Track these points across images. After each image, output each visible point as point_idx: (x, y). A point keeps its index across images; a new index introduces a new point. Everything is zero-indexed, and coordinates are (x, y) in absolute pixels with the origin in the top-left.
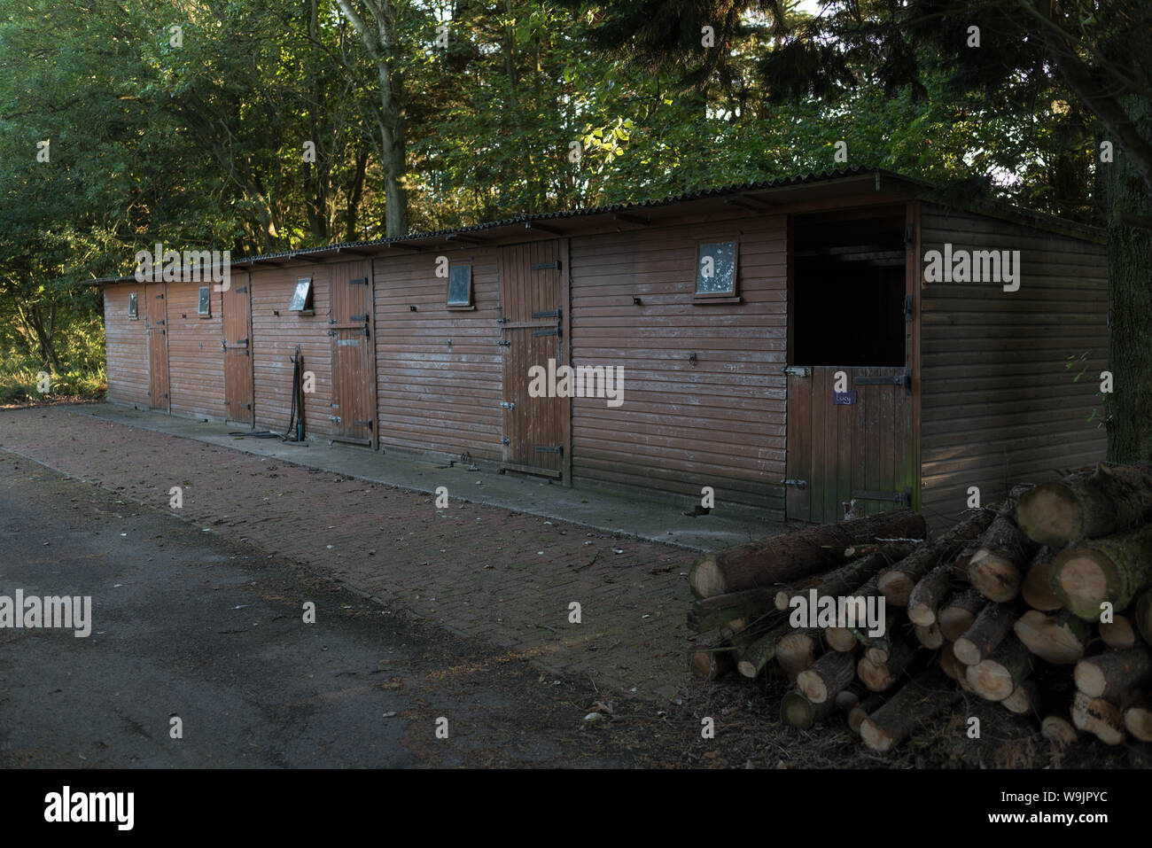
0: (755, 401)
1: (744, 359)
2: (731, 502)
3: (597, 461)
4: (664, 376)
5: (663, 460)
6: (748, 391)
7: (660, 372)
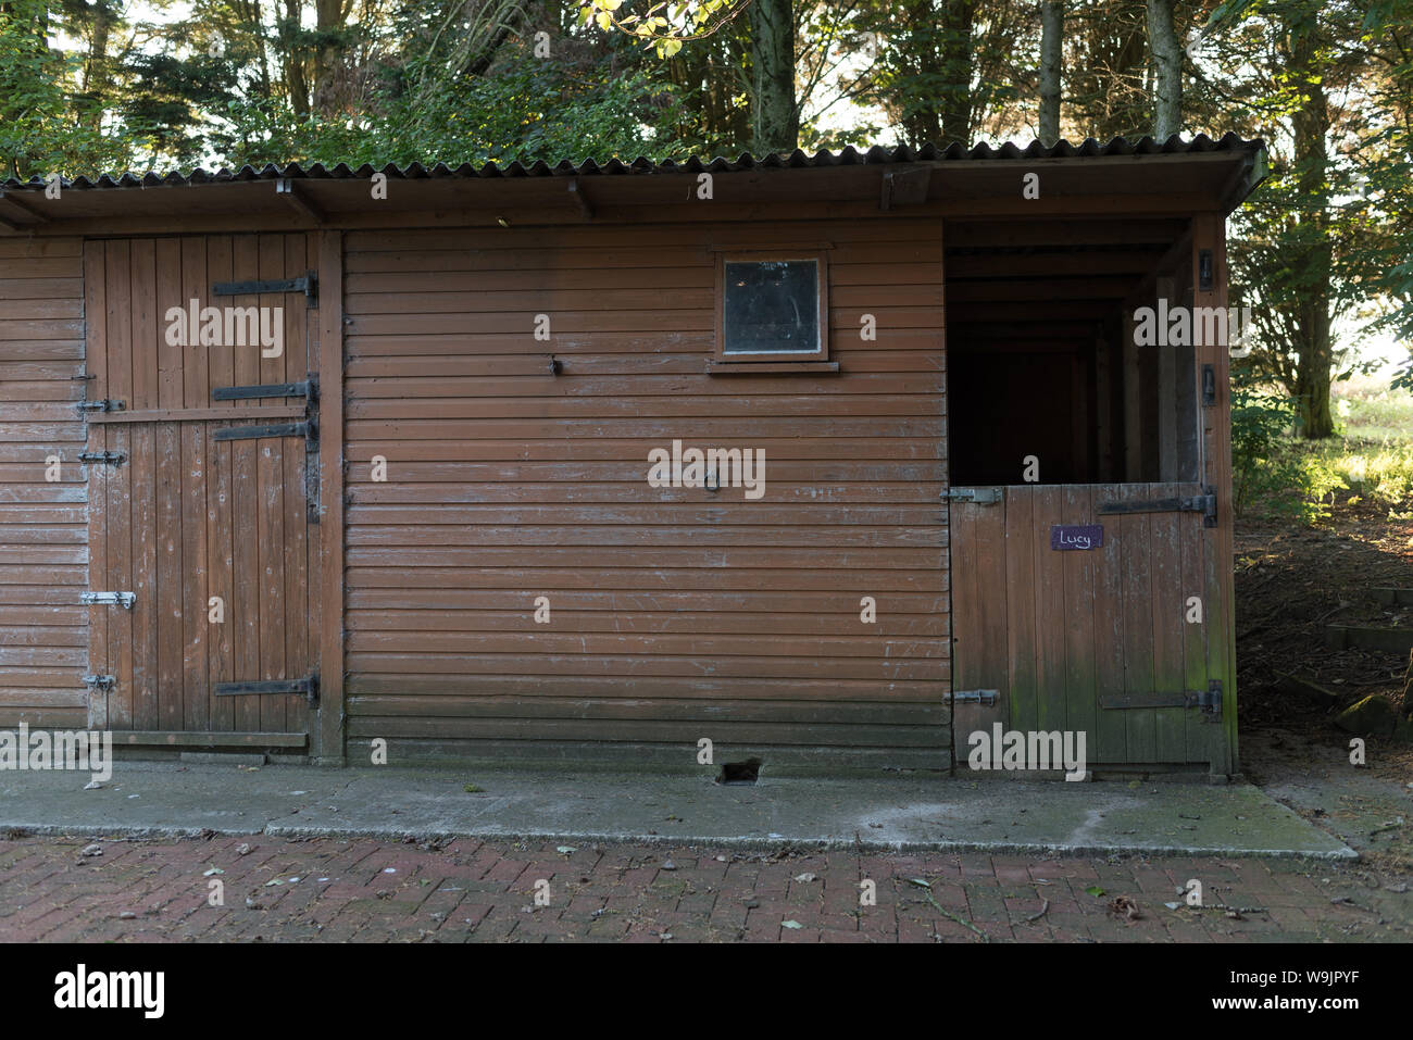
0: (875, 553)
1: (844, 477)
2: (816, 746)
3: (425, 700)
4: (633, 514)
5: (627, 682)
6: (855, 536)
7: (617, 508)
